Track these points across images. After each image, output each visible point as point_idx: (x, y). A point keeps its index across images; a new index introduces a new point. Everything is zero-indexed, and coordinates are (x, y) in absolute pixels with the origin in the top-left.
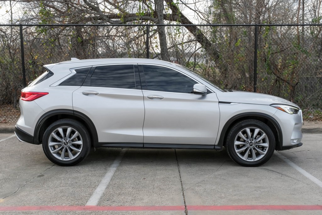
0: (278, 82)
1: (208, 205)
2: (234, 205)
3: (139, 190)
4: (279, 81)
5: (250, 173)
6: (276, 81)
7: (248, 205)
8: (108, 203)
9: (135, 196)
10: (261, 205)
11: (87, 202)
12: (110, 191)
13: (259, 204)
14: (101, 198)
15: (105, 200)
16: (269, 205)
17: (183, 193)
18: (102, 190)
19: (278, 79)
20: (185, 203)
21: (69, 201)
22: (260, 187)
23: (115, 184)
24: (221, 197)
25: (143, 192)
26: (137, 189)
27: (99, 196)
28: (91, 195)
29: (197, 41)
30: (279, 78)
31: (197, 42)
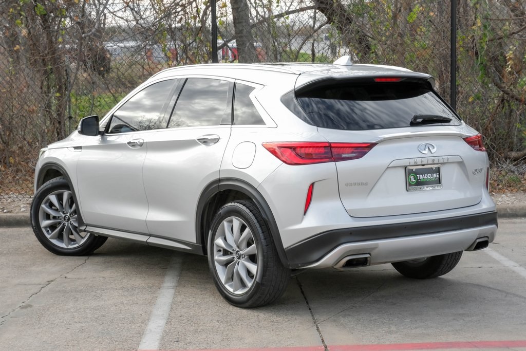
0: (507, 104)
1: (367, 344)
2: (415, 342)
3: (231, 325)
4: (508, 101)
5: (444, 293)
6: (503, 100)
7: (441, 341)
8: (179, 346)
9: (227, 335)
10: (464, 341)
11: (138, 345)
12: (176, 328)
13: (461, 340)
14: (163, 339)
15: (171, 341)
16: (479, 341)
17: (318, 328)
18: (159, 326)
19: (506, 96)
20: (323, 342)
21: (104, 345)
22: (464, 314)
23: (180, 316)
24: (390, 331)
25: (240, 327)
26: (227, 322)
27: (158, 335)
28: (141, 334)
29: (318, 9)
30: (508, 94)
31: (317, 11)
